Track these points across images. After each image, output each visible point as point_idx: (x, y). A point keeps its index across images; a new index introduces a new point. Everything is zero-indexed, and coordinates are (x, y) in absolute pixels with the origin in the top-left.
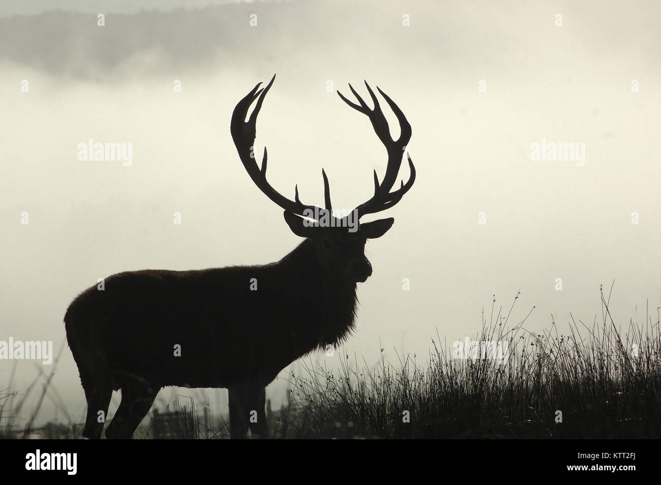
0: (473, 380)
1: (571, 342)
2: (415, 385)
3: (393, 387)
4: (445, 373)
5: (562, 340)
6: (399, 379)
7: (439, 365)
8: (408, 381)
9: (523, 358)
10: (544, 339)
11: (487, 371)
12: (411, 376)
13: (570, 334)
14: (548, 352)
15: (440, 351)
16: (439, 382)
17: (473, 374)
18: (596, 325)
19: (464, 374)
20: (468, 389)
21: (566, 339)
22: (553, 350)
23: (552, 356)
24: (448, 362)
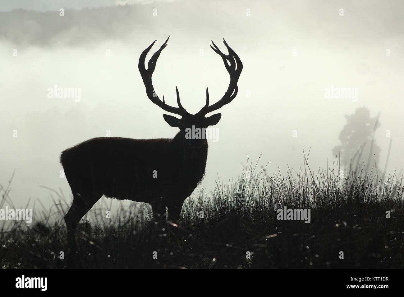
0: (236, 201)
1: (288, 181)
2: (206, 204)
3: (195, 205)
4: (222, 197)
5: (284, 179)
6: (198, 201)
7: (219, 193)
8: (202, 202)
9: (263, 190)
10: (274, 179)
11: (244, 196)
12: (204, 199)
13: (287, 176)
14: (276, 186)
15: (219, 186)
16: (219, 202)
17: (236, 198)
18: (301, 171)
19: (232, 198)
20: (234, 206)
21: (285, 179)
22: (279, 185)
23: (278, 188)
24: (223, 192)
